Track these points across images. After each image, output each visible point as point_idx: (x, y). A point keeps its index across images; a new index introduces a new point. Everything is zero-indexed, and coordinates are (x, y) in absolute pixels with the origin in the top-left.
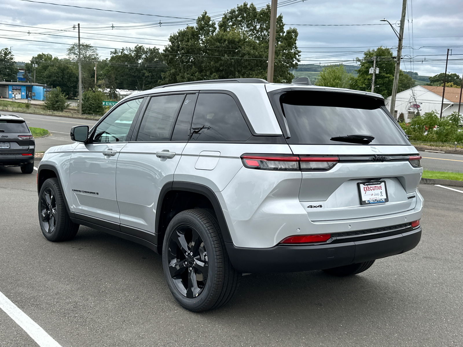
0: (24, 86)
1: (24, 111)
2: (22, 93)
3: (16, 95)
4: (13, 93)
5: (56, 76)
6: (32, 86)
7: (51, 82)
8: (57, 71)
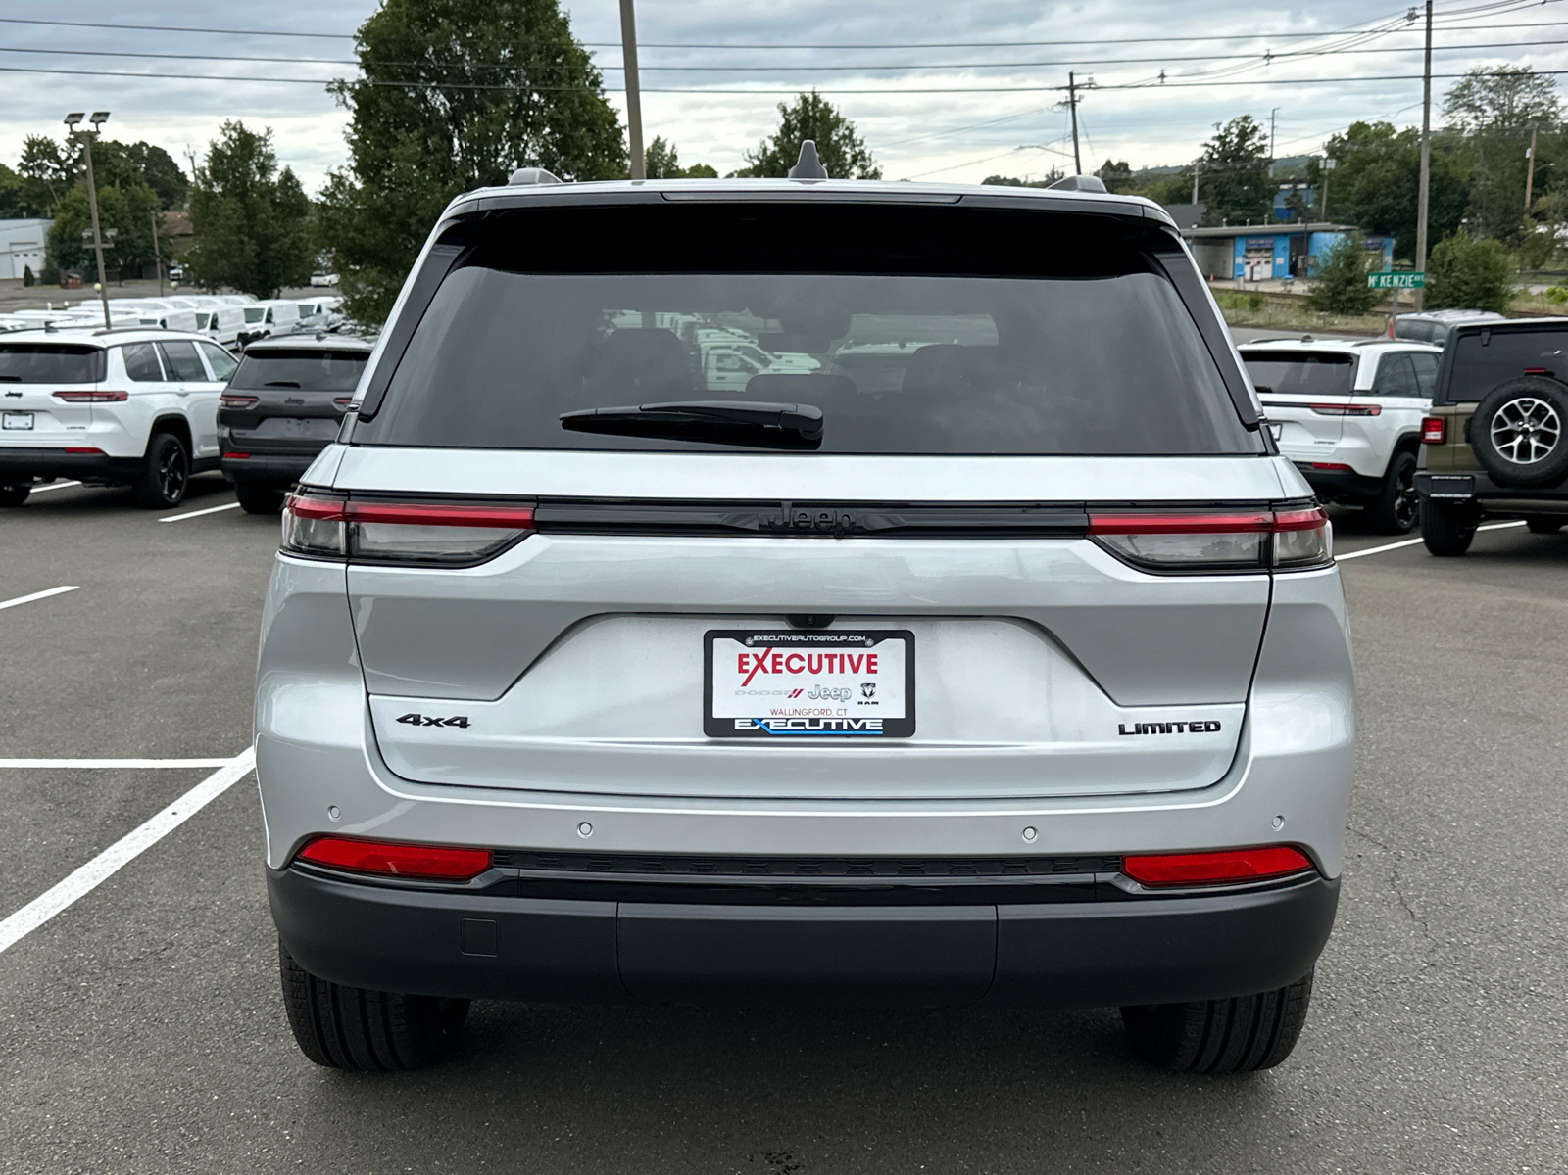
0: (1285, 234)
1: (1240, 319)
2: (1274, 261)
3: (1256, 269)
4: (1248, 261)
5: (1392, 192)
6: (1311, 233)
7: (1373, 216)
8: (1394, 175)
